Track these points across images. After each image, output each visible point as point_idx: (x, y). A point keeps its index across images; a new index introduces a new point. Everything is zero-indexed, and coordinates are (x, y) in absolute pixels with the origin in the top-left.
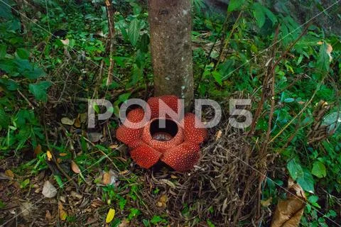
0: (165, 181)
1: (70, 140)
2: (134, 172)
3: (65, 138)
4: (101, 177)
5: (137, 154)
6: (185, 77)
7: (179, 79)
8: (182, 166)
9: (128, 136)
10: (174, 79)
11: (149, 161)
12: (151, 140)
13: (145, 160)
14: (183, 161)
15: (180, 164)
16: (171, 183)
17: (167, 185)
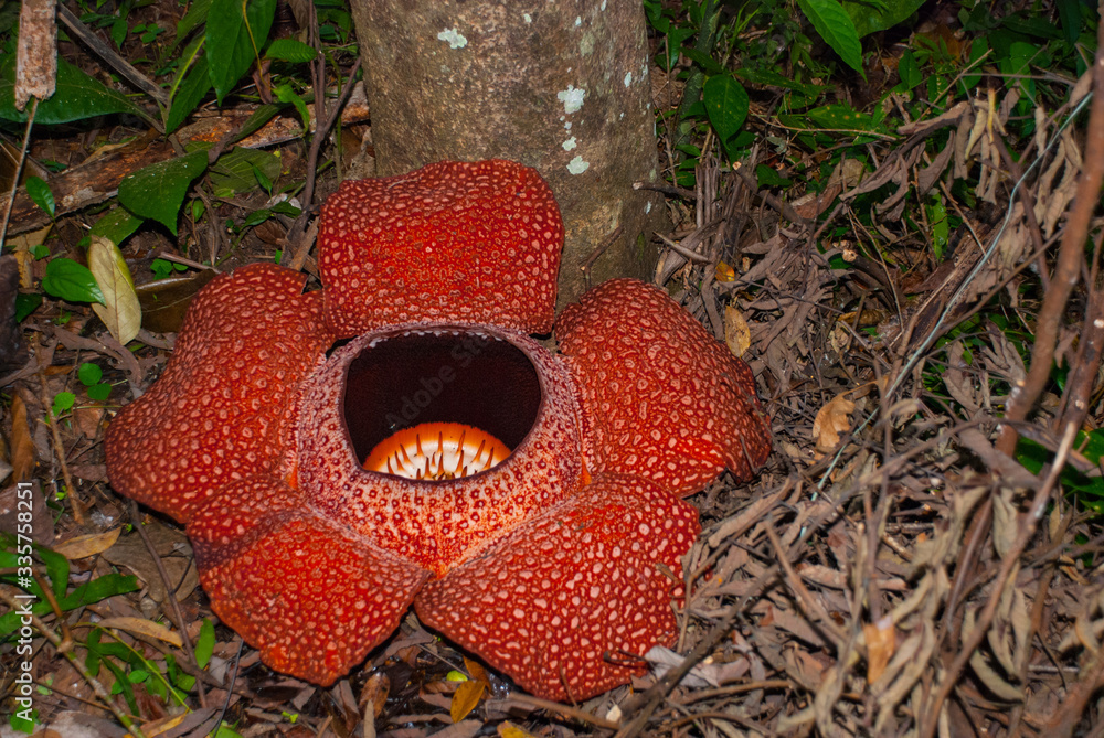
2: (236, 717)
5: (250, 584)
6: (578, 21)
7: (536, 39)
8: (576, 654)
9: (184, 463)
10: (503, 41)
11: (340, 631)
12: (354, 478)
13: (312, 625)
14: (574, 623)
15: (559, 642)
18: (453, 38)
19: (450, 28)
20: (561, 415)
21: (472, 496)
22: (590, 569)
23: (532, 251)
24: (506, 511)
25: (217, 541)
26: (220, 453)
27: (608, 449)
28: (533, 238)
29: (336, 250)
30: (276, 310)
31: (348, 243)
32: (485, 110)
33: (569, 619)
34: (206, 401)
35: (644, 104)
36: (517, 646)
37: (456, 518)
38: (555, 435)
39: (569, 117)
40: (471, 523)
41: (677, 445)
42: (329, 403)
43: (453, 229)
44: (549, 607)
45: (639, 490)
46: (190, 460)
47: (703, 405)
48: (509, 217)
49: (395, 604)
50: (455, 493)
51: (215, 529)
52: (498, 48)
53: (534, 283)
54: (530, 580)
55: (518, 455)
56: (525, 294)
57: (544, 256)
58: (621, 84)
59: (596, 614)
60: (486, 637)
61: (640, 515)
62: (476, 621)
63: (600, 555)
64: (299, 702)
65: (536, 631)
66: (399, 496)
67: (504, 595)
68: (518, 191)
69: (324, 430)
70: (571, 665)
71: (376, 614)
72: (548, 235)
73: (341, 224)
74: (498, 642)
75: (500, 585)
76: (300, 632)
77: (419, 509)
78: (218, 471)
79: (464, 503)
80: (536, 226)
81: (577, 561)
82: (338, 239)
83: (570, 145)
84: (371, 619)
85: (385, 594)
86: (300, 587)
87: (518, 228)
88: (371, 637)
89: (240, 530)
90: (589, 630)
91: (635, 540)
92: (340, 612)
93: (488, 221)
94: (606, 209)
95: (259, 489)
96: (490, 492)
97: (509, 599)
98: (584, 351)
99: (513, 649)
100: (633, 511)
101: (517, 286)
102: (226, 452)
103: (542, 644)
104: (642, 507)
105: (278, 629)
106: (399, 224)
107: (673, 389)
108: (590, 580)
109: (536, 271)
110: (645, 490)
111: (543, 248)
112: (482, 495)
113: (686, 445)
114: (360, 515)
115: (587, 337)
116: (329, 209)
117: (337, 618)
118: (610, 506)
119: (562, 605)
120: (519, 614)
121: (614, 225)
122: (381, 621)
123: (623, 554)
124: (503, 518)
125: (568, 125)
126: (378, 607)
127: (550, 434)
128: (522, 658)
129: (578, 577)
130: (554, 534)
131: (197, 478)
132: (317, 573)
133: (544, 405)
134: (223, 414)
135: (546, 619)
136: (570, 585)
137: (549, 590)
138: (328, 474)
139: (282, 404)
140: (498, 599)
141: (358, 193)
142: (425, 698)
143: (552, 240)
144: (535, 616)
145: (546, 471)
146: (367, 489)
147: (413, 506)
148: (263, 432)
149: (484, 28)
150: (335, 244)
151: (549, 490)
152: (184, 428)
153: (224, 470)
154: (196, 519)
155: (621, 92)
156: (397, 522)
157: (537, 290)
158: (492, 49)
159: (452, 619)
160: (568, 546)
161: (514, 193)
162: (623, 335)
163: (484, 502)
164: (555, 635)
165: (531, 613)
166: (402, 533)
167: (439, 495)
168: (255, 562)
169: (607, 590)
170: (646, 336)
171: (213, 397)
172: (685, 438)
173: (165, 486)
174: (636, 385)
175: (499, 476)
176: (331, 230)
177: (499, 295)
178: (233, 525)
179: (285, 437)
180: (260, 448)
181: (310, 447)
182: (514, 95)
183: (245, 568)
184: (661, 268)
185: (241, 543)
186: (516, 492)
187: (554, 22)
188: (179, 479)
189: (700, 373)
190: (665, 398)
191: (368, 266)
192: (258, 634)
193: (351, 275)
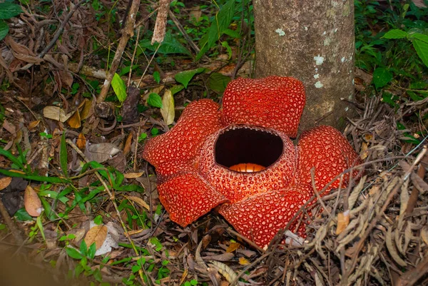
0: (221, 267)
1: (44, 149)
2: (161, 238)
4: (80, 233)
5: (170, 190)
6: (325, 33)
7: (308, 36)
8: (268, 236)
9: (163, 151)
10: (297, 35)
11: (192, 210)
12: (213, 166)
13: (184, 206)
14: (270, 225)
15: (263, 230)
16: (230, 275)
17: (223, 279)
18: (280, 32)
19: (280, 28)
20: (289, 161)
21: (249, 179)
22: (281, 209)
23: (293, 107)
24: (260, 187)
25: (164, 174)
26: (174, 150)
27: (302, 176)
28: (295, 103)
29: (229, 96)
30: (207, 113)
31: (234, 95)
32: (288, 59)
33: (269, 224)
34: (175, 134)
35: (349, 70)
36: (247, 226)
37: (242, 185)
38: (284, 167)
39: (317, 66)
40: (247, 188)
41: (326, 179)
42: (212, 141)
43: (269, 95)
44: (262, 218)
45: (307, 189)
46: (165, 151)
47: (340, 168)
48: (288, 95)
49: (211, 204)
50: (244, 177)
51: (164, 171)
52: (295, 38)
53: (292, 118)
54: (259, 207)
55: (269, 169)
56: (289, 122)
57: (297, 109)
58: (340, 60)
59: (279, 225)
60: (237, 221)
61: (304, 197)
62: (236, 216)
63: (286, 206)
64: (179, 236)
65: (255, 224)
66: (226, 174)
67: (248, 210)
68: (294, 87)
69: (208, 149)
70: (266, 240)
71: (204, 206)
72: (300, 102)
73: (233, 89)
74: (241, 223)
75: (248, 206)
76: (181, 209)
77: (231, 179)
78: (172, 156)
79: (246, 181)
80: (296, 99)
81: (277, 205)
82: (231, 93)
83: (316, 76)
84: (202, 207)
85: (209, 201)
86: (184, 193)
87: (290, 99)
88: (201, 213)
89: (172, 173)
90: (275, 230)
91: (300, 204)
92: (193, 203)
93: (281, 95)
94: (328, 103)
95: (182, 163)
96: (256, 179)
97: (249, 212)
98: (305, 144)
99: (245, 227)
100: (302, 195)
101: (286, 119)
102: (177, 150)
103: (257, 229)
104: (306, 194)
105: (175, 206)
106: (252, 91)
107: (330, 160)
108: (280, 213)
109: (294, 114)
110: (309, 189)
111: (297, 107)
112: (253, 180)
113: (330, 179)
114: (212, 179)
115: (306, 140)
116: (231, 83)
117: (192, 205)
118: (295, 192)
119: (267, 218)
120: (251, 217)
121: (330, 110)
122: (205, 208)
123: (294, 207)
124: (259, 189)
125: (317, 69)
126: (206, 204)
127: (282, 165)
128: (247, 230)
129: (276, 211)
130: (272, 196)
131: (165, 156)
132: (190, 190)
133: (283, 155)
134: (179, 139)
135: (260, 221)
136: (272, 212)
137: (264, 212)
138: (206, 164)
139: (200, 141)
140: (245, 211)
141: (243, 81)
142: (221, 245)
143: (301, 104)
144: (256, 219)
145: (278, 177)
146: (216, 170)
147: (229, 178)
148: (190, 147)
149: (291, 30)
150: (229, 94)
151: (278, 185)
152: (167, 141)
153: (174, 156)
154: (159, 166)
155: (339, 63)
156: (223, 183)
157: (293, 121)
158: (293, 38)
159: (229, 213)
160: (275, 200)
161: (292, 88)
162: (319, 140)
163: (253, 183)
164: (262, 228)
166: (224, 187)
167: (238, 176)
168: (173, 183)
169: (285, 218)
170: (326, 142)
171: (178, 134)
172: (330, 177)
173: (156, 157)
174: (317, 157)
175: (260, 174)
176: (229, 90)
177: (280, 121)
178: (170, 171)
179: (197, 151)
180: (188, 152)
181: (203, 155)
182: (299, 55)
183: (170, 185)
184: (346, 130)
185: (171, 177)
186: (265, 182)
187: (316, 31)
188: (160, 156)
189: (343, 158)
190: (326, 163)
191: (239, 103)
192: (170, 208)
193: (232, 106)
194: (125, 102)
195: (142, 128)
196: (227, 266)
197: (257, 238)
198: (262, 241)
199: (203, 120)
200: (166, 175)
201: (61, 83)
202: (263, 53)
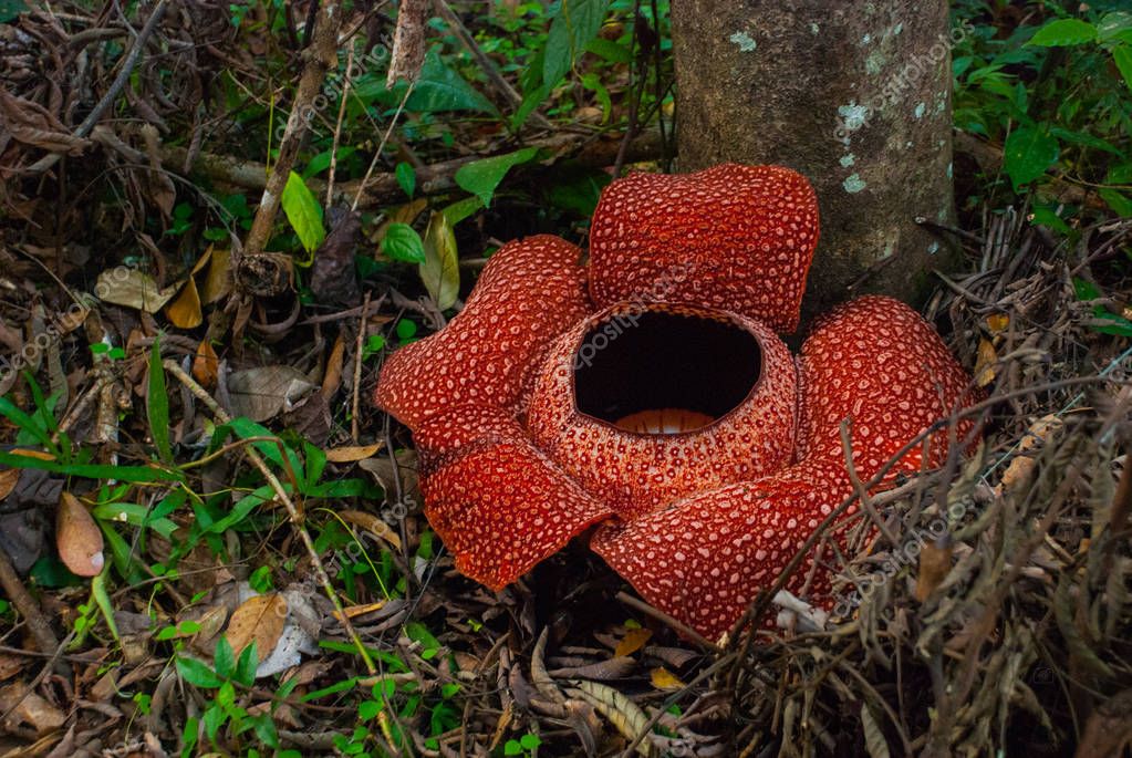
0: (603, 694)
1: (105, 388)
2: (435, 623)
3: (80, 375)
4: (215, 617)
5: (455, 491)
7: (821, 49)
8: (730, 608)
9: (431, 385)
10: (789, 49)
11: (517, 544)
12: (570, 421)
13: (496, 535)
14: (734, 578)
15: (715, 593)
16: (628, 717)
17: (610, 728)
18: (744, 41)
19: (742, 31)
20: (778, 399)
21: (672, 452)
22: (761, 533)
23: (785, 249)
24: (702, 475)
25: (436, 449)
26: (463, 380)
27: (818, 439)
28: (789, 237)
29: (608, 226)
30: (548, 274)
31: (621, 221)
32: (768, 116)
33: (729, 574)
34: (464, 336)
35: (937, 139)
36: (670, 583)
37: (653, 471)
38: (766, 415)
40: (667, 479)
41: (883, 444)
42: (565, 353)
43: (716, 219)
44: (711, 558)
45: (832, 475)
46: (437, 384)
47: (920, 413)
48: (771, 216)
49: (569, 527)
50: (656, 447)
51: (436, 438)
52: (785, 56)
53: (783, 280)
54: (700, 530)
55: (723, 424)
56: (775, 290)
57: (797, 255)
58: (910, 111)
59: (758, 576)
60: (643, 570)
61: (825, 496)
62: (639, 556)
63: (774, 522)
65: (693, 577)
66: (606, 441)
67: (670, 538)
68: (786, 194)
69: (556, 375)
70: (722, 617)
71: (550, 532)
72: (803, 235)
73: (618, 204)
74: (652, 576)
75: (670, 529)
76: (487, 541)
77: (620, 456)
78: (457, 395)
79: (663, 458)
80: (794, 226)
81: (749, 522)
82: (612, 216)
83: (848, 161)
84: (545, 535)
85: (563, 517)
86: (493, 499)
87: (776, 226)
88: (541, 552)
89: (457, 443)
90: (748, 590)
91: (814, 517)
92: (520, 526)
93: (750, 216)
94: (880, 234)
95: (485, 416)
96: (689, 453)
97: (675, 542)
98: (820, 351)
99: (666, 586)
100: (819, 491)
101: (768, 282)
102: (468, 381)
103: (696, 590)
104: (828, 489)
105: (470, 536)
106: (669, 210)
107: (893, 393)
108: (758, 542)
109: (787, 269)
110: (837, 476)
111: (796, 248)
112: (682, 455)
113: (893, 445)
114: (570, 456)
115: (826, 339)
116: (612, 190)
117: (517, 531)
118: (798, 483)
119: (725, 558)
120: (680, 556)
121: (888, 252)
122: (552, 539)
123: (798, 527)
124: (699, 481)
126: (554, 526)
127: (761, 412)
128: (671, 595)
129: (747, 537)
130: (737, 497)
131: (438, 399)
132: (510, 488)
133: (761, 384)
134: (474, 349)
135: (706, 567)
136: (737, 542)
137: (715, 542)
138: (550, 415)
139: (532, 351)
140: (664, 541)
141: (644, 182)
143: (806, 241)
144: (695, 562)
145: (749, 445)
146: (579, 431)
147: (616, 452)
148: (506, 371)
149: (773, 34)
150: (608, 220)
151: (751, 466)
152: (440, 356)
153: (462, 397)
154: (422, 427)
155: (911, 122)
156: (599, 465)
157: (786, 287)
158: (778, 56)
159: (618, 550)
160: (745, 508)
161: (781, 195)
162: (859, 339)
163: (682, 462)
164: (711, 585)
165: (693, 559)
166: (602, 476)
167: (641, 446)
168: (462, 471)
170: (881, 343)
171: (470, 335)
172: (894, 439)
173: (412, 402)
174: (856, 384)
175: (700, 439)
176: (608, 208)
177: (750, 288)
178: (452, 438)
179: (525, 381)
180: (500, 385)
181: (543, 391)
182: (797, 104)
183: (454, 478)
184: (933, 306)
185: (455, 454)
186: (715, 459)
187: (841, 34)
188: (424, 398)
189: (927, 386)
190: (883, 400)
191: (634, 243)
192: (456, 540)
193: (618, 251)
194: (321, 251)
195: (370, 320)
196: (618, 695)
197: (699, 615)
198: (713, 622)
199: (538, 295)
200: (442, 449)
201: (142, 206)
202: (697, 102)
